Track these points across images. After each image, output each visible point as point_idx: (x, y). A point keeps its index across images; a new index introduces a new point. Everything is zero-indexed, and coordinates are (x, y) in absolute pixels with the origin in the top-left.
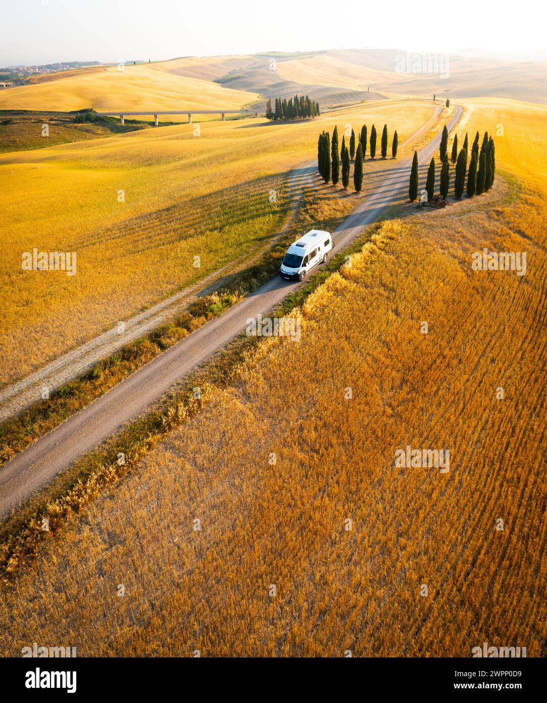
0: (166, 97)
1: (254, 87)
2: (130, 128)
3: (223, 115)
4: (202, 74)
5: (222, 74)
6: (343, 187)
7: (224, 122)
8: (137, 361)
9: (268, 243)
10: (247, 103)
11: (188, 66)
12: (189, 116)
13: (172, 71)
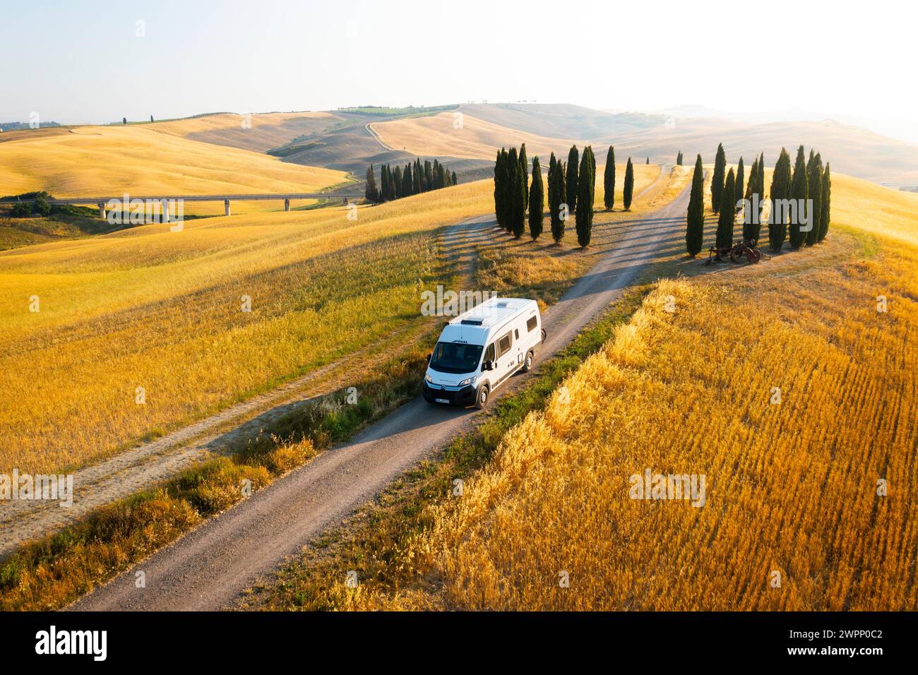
0: (184, 174)
1: (338, 162)
3: (287, 203)
4: (246, 141)
5: (282, 142)
6: (553, 241)
7: (289, 212)
8: (133, 541)
10: (328, 186)
11: (220, 127)
12: (227, 204)
13: (192, 136)
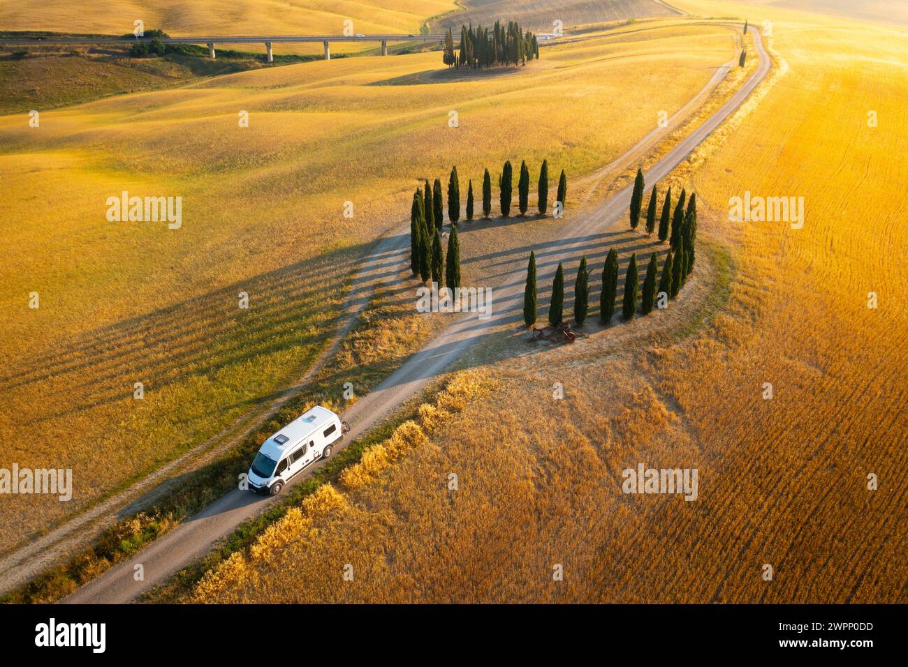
2: (225, 66)
3: (383, 45)
9: (266, 408)
